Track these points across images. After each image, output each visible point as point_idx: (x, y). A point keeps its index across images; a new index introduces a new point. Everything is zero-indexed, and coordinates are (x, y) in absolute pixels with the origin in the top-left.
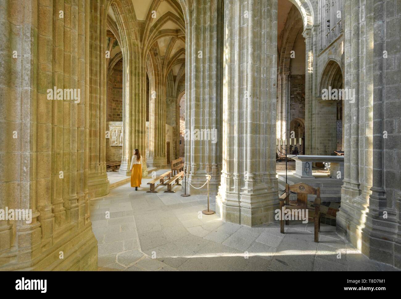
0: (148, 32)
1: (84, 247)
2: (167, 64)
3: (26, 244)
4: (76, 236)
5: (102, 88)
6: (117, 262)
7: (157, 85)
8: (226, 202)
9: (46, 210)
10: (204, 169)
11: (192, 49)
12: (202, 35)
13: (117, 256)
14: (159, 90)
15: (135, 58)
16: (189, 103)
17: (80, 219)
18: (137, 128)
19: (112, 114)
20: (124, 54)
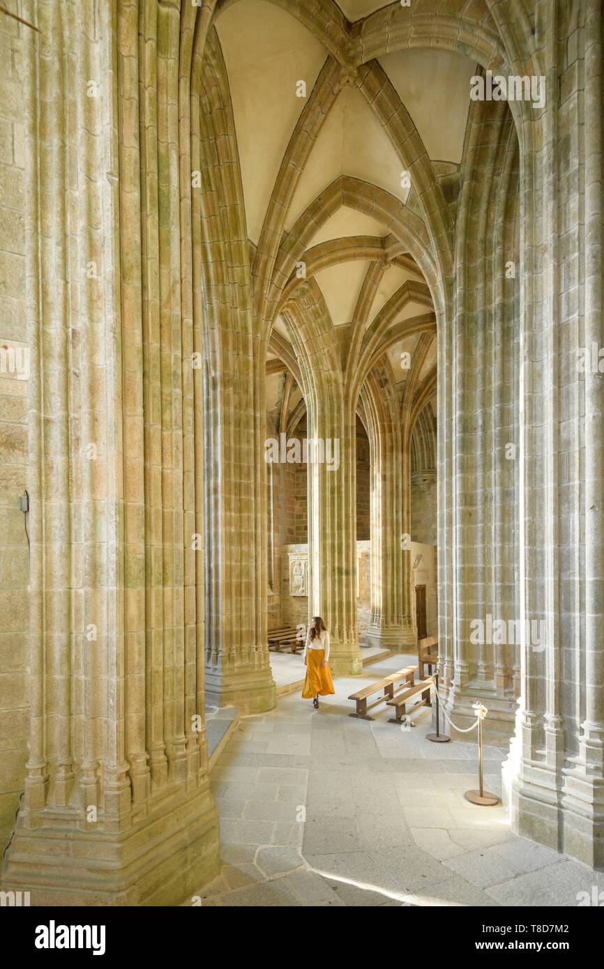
0: (359, 346)
1: (196, 825)
2: (411, 398)
3: (113, 810)
4: (182, 804)
5: (259, 498)
6: (255, 863)
7: (388, 454)
8: (522, 785)
9: (138, 761)
10: (489, 676)
11: (454, 375)
12: (480, 335)
13: (257, 852)
14: (392, 463)
15: (332, 410)
16: (445, 510)
17: (191, 775)
18: (336, 564)
19: (294, 528)
20: (309, 406)
